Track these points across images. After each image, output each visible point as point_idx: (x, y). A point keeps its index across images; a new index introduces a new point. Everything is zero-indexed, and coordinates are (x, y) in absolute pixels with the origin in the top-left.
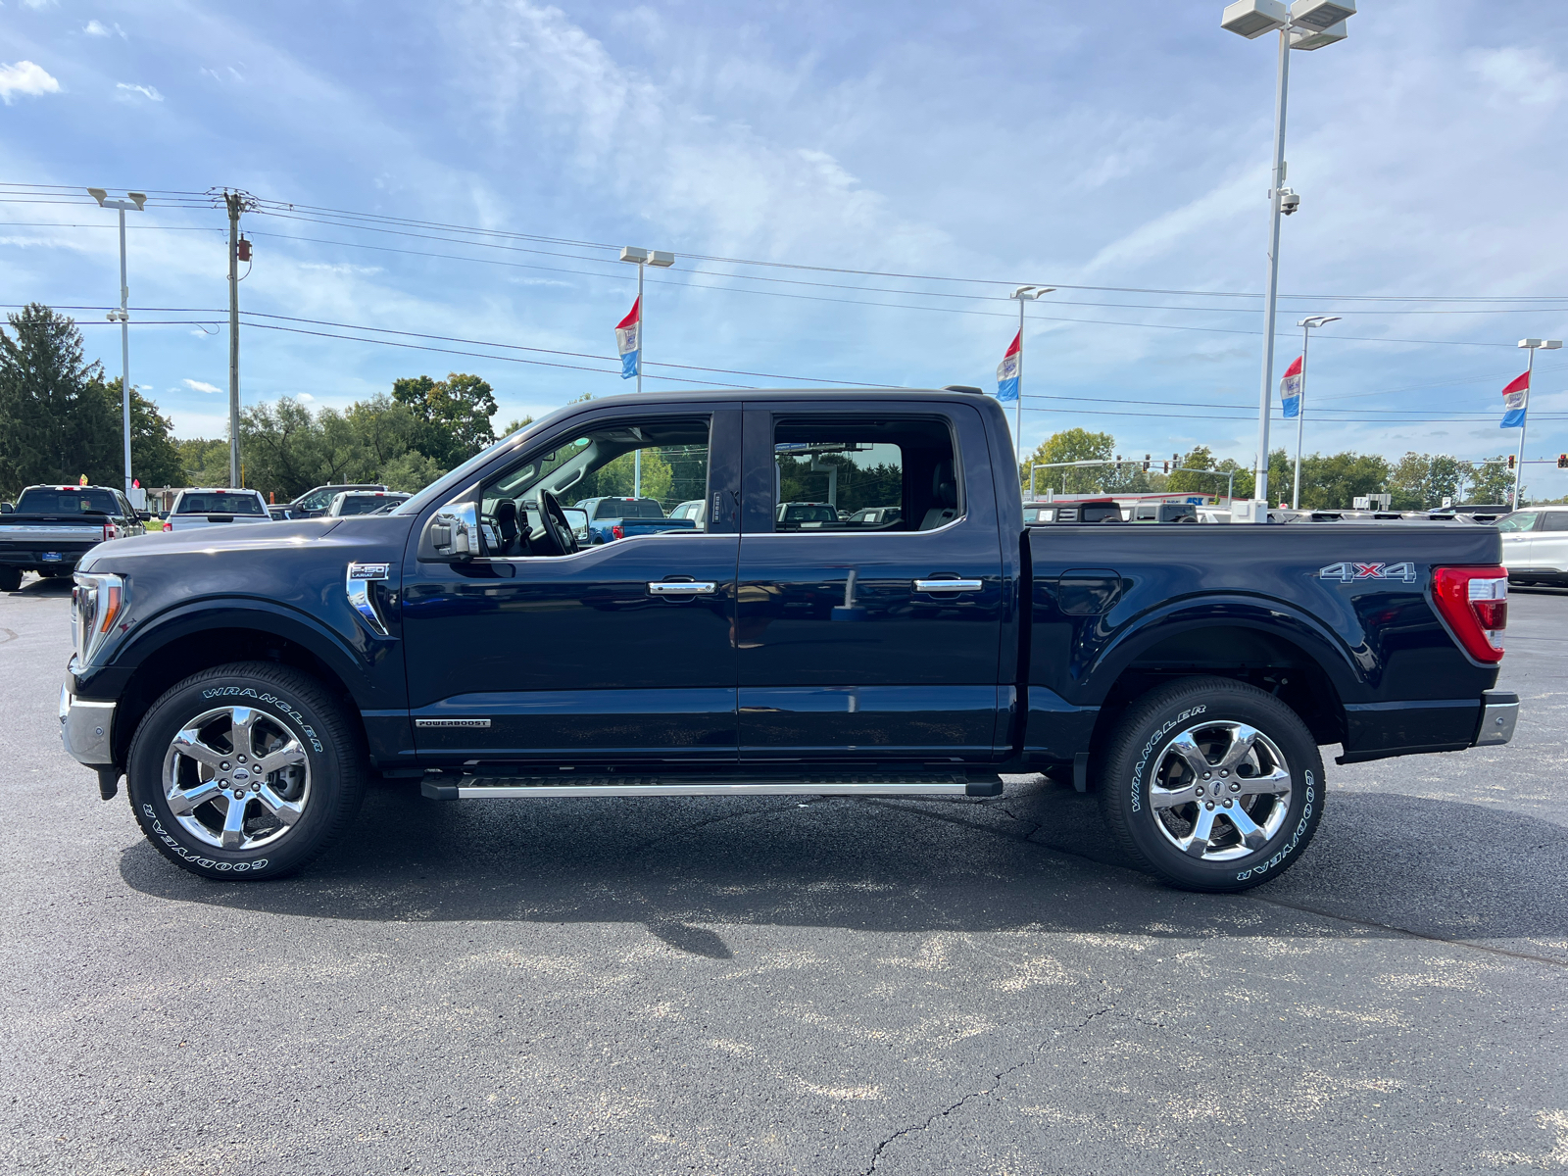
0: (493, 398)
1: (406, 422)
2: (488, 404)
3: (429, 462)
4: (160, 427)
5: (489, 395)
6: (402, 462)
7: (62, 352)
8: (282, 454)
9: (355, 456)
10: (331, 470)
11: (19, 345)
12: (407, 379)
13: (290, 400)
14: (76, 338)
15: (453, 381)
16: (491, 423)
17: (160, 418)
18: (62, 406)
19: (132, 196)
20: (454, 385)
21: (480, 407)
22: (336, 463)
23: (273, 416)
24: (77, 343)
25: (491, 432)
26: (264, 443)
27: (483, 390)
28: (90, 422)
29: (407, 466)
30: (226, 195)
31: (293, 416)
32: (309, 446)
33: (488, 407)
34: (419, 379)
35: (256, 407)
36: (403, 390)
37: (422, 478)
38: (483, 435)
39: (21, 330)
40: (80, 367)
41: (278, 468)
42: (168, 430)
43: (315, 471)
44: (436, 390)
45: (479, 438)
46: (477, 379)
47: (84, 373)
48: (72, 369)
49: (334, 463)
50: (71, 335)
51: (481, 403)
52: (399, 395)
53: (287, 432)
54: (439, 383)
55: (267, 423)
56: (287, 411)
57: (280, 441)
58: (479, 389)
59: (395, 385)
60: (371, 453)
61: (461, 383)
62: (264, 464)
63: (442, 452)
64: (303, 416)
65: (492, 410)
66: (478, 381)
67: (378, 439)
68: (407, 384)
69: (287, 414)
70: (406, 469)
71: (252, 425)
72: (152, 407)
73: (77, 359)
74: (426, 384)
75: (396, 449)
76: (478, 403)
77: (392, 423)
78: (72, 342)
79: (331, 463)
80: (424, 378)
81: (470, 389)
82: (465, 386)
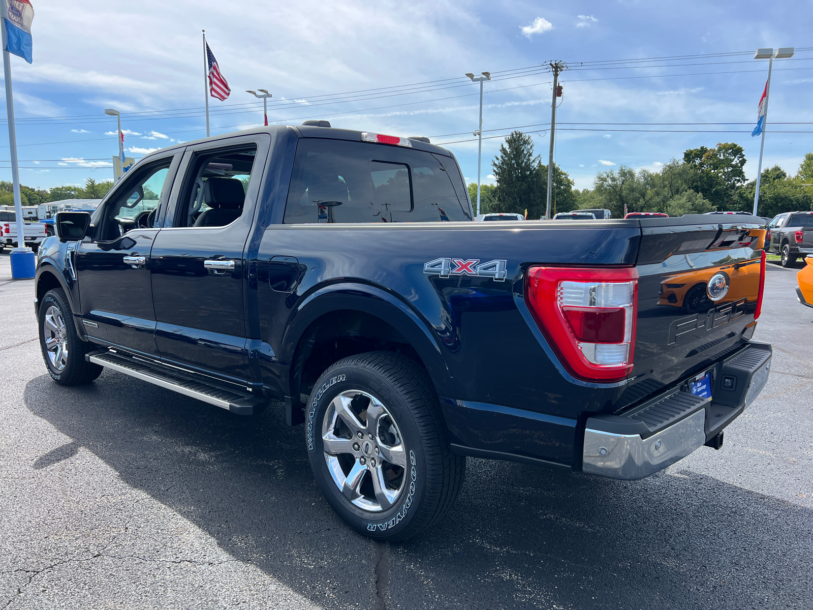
0: (744, 155)
1: (688, 173)
2: (740, 159)
3: (698, 195)
4: (569, 184)
5: (741, 154)
6: (683, 196)
7: (525, 152)
8: (620, 195)
9: (657, 194)
10: (644, 202)
11: (508, 151)
12: (692, 149)
13: (625, 167)
14: (531, 145)
15: (719, 148)
16: (744, 171)
17: (569, 180)
18: (524, 177)
19: (484, 74)
20: (720, 150)
21: (736, 161)
22: (647, 198)
23: (616, 175)
24: (531, 147)
25: (743, 176)
26: (612, 190)
27: (737, 151)
28: (533, 184)
29: (685, 198)
30: (551, 64)
31: (627, 175)
32: (632, 190)
33: (740, 161)
34: (699, 148)
35: (608, 171)
36: (689, 156)
37: (692, 205)
38: (738, 178)
39: (509, 143)
40: (532, 158)
41: (618, 202)
42: (572, 186)
43: (636, 203)
44: (708, 153)
45: (736, 180)
46: (734, 145)
47: (533, 161)
48: (529, 160)
49: (646, 198)
50: (529, 144)
51: (736, 159)
52: (686, 159)
53: (623, 183)
54: (710, 150)
55: (613, 179)
56: (624, 172)
57: (619, 188)
58: (736, 150)
59: (685, 153)
60: (666, 192)
61: (724, 148)
62: (611, 200)
63: (709, 190)
64: (631, 175)
65: (743, 162)
66: (735, 146)
67: (671, 184)
68: (691, 152)
69: (623, 174)
70: (684, 200)
71: (606, 181)
72: (566, 175)
73: (530, 155)
74: (703, 150)
75: (681, 189)
76: (734, 159)
77: (680, 174)
78: (529, 147)
79: (644, 198)
80: (702, 148)
81: (730, 151)
82: (727, 150)
